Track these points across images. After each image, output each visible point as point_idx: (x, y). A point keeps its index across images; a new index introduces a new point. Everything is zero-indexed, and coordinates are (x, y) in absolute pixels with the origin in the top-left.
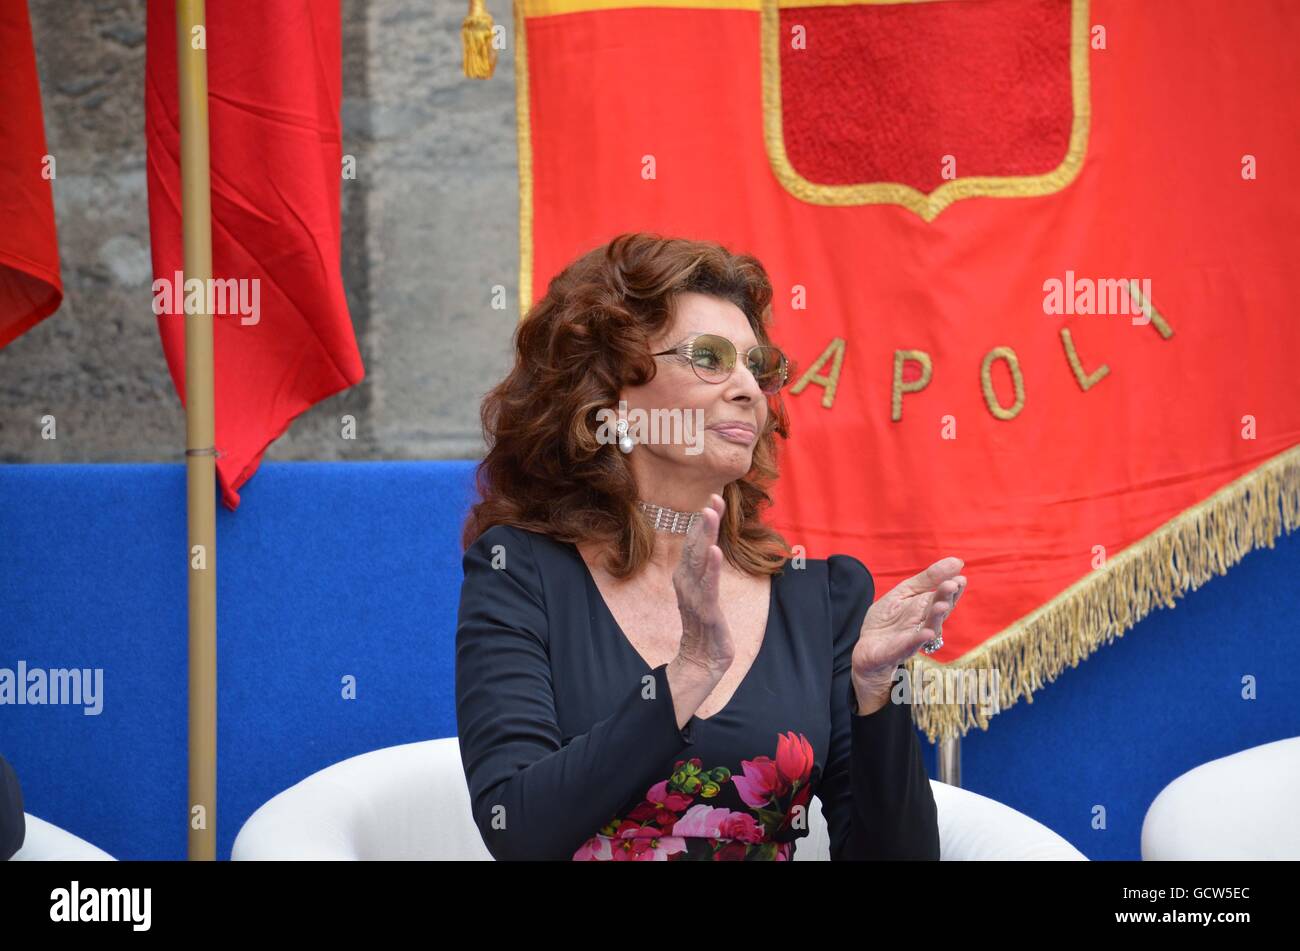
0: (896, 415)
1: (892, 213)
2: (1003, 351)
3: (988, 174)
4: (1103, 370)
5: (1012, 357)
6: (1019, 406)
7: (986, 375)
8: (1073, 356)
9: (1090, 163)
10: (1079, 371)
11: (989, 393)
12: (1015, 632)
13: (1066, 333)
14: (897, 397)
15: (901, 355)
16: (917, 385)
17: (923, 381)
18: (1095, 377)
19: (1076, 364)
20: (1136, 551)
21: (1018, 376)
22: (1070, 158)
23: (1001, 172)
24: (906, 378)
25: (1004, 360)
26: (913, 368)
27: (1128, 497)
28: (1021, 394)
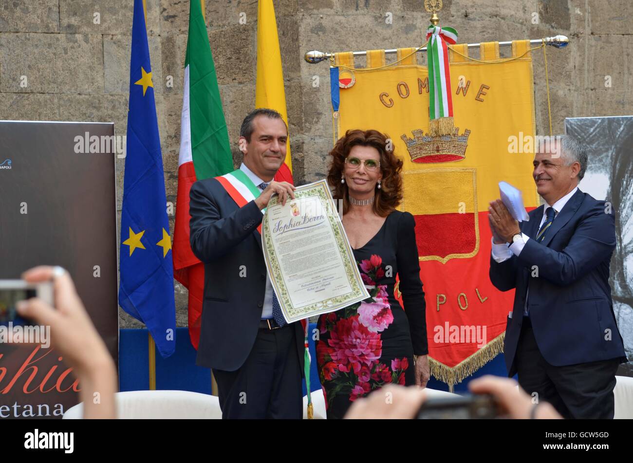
0: (438, 310)
1: (435, 262)
2: (462, 294)
3: (457, 253)
4: (486, 298)
5: (465, 295)
6: (467, 307)
7: (459, 300)
8: (479, 295)
9: (480, 250)
10: (480, 298)
11: (460, 304)
12: (467, 360)
13: (477, 289)
14: (438, 305)
15: (438, 295)
16: (443, 303)
17: (444, 301)
18: (484, 300)
19: (479, 296)
20: (495, 340)
21: (466, 299)
22: (476, 249)
23: (460, 253)
24: (440, 301)
25: (463, 296)
26: (441, 299)
27: (493, 327)
28: (467, 304)
